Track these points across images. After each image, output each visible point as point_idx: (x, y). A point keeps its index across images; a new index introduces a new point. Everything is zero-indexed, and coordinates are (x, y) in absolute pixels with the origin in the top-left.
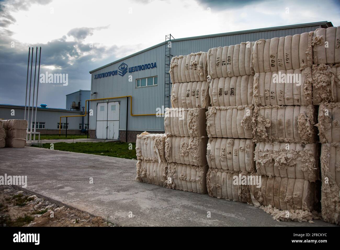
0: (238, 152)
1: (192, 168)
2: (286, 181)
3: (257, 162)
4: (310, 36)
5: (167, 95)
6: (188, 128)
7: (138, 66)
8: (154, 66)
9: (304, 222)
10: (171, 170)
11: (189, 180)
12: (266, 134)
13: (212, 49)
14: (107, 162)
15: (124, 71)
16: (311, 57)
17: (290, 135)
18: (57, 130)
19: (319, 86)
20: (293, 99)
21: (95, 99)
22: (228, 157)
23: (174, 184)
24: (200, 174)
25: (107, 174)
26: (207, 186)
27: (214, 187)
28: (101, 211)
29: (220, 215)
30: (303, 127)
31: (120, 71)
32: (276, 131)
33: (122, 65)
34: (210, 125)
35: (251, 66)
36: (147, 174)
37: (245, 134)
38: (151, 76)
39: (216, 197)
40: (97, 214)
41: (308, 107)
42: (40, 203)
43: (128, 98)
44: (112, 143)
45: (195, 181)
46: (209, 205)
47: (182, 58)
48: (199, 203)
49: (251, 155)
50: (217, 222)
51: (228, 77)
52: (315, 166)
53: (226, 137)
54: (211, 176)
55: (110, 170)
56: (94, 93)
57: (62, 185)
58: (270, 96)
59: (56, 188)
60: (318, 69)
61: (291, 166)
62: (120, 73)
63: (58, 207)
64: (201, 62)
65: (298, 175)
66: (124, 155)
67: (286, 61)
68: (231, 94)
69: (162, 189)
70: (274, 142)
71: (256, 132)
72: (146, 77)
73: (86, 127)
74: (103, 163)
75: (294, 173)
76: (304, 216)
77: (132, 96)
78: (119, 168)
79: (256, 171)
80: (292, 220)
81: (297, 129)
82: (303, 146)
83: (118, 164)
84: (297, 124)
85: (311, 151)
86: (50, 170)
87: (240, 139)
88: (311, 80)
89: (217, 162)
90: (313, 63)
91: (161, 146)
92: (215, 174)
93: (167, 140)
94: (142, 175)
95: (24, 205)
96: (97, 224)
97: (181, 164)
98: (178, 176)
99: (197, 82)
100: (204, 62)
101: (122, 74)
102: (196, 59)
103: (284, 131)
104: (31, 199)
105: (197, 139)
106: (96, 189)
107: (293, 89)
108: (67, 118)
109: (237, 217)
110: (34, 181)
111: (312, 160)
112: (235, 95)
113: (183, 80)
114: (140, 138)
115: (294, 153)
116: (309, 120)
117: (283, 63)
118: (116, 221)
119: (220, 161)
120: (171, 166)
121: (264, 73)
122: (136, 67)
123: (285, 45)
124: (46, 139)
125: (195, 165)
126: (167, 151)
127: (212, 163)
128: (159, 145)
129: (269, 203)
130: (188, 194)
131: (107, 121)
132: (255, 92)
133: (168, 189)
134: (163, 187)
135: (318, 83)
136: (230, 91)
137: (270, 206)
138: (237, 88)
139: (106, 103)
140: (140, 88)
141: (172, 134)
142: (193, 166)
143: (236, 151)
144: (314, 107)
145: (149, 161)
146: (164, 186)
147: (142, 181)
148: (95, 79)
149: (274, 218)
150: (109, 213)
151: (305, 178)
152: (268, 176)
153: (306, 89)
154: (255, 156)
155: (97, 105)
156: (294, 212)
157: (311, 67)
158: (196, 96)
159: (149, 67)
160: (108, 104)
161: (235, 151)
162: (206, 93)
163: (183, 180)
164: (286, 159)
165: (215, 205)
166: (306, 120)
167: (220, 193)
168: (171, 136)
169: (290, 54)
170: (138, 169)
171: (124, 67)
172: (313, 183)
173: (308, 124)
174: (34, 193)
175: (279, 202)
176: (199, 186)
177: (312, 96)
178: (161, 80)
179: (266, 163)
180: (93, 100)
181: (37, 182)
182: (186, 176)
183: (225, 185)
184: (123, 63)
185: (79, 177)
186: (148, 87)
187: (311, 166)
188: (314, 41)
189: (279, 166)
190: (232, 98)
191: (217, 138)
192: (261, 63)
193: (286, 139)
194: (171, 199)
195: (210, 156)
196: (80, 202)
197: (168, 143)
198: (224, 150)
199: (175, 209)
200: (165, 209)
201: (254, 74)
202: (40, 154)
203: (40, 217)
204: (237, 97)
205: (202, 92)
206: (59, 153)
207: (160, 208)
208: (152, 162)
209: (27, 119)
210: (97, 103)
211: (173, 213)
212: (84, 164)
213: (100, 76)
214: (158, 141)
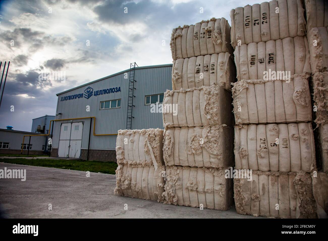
0: (288, 142)
1: (206, 171)
5: (129, 117)
7: (103, 90)
8: (119, 90)
10: (171, 177)
11: (202, 190)
14: (70, 175)
15: (90, 95)
18: (20, 150)
21: (59, 120)
23: (177, 197)
24: (221, 181)
25: (70, 187)
31: (85, 94)
33: (87, 89)
36: (132, 184)
38: (115, 99)
39: (251, 215)
43: (91, 118)
45: (213, 192)
47: (187, 27)
49: (312, 145)
51: (262, 41)
53: (265, 122)
55: (74, 182)
56: (59, 114)
62: (85, 96)
64: (218, 27)
68: (269, 62)
72: (110, 100)
74: (65, 175)
77: (95, 117)
83: (84, 176)
87: (287, 123)
91: (157, 142)
94: (124, 185)
97: (189, 166)
98: (184, 185)
99: (211, 54)
100: (222, 27)
101: (87, 97)
102: (210, 26)
105: (217, 129)
106: (55, 207)
108: (30, 137)
112: (276, 63)
113: (189, 54)
119: (257, 157)
120: (171, 171)
122: (101, 91)
125: (213, 167)
126: (167, 148)
128: (152, 142)
131: (70, 140)
133: (167, 206)
134: (158, 203)
136: (268, 59)
138: (279, 53)
139: (70, 124)
140: (104, 110)
141: (174, 125)
142: (209, 168)
145: (135, 165)
146: (158, 201)
147: (123, 195)
148: (61, 101)
155: (61, 125)
158: (211, 71)
159: (113, 91)
160: (72, 124)
161: (284, 141)
162: (226, 67)
163: (191, 190)
167: (257, 208)
168: (173, 128)
170: (119, 177)
171: (90, 91)
176: (219, 199)
178: (124, 103)
180: (57, 120)
182: (197, 184)
183: (266, 194)
184: (89, 87)
186: (111, 109)
190: (270, 67)
195: (240, 151)
197: (170, 136)
198: (265, 141)
204: (279, 65)
205: (220, 66)
208: (140, 166)
210: (62, 124)
212: (41, 176)
213: (66, 99)
214: (152, 135)
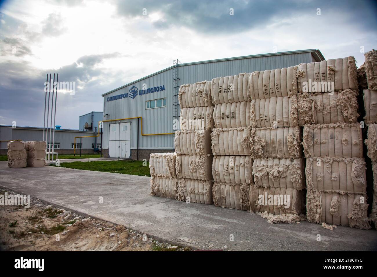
0: (239, 167)
1: (200, 182)
2: (279, 190)
3: (254, 176)
4: (295, 69)
5: (175, 116)
6: (196, 147)
7: (148, 89)
8: (163, 88)
9: (293, 223)
10: (181, 185)
11: (197, 193)
12: (262, 152)
13: (215, 79)
14: (122, 179)
15: (135, 94)
16: (296, 87)
17: (281, 152)
18: (71, 150)
19: (303, 111)
20: (283, 121)
21: (107, 121)
22: (230, 172)
23: (184, 197)
24: (207, 187)
25: (123, 190)
26: (213, 197)
27: (219, 198)
28: (122, 221)
29: (224, 221)
30: (291, 145)
31: (130, 93)
32: (270, 149)
33: (132, 88)
34: (215, 144)
35: (248, 94)
36: (160, 189)
37: (245, 152)
38: (160, 98)
39: (221, 207)
40: (119, 223)
41: (295, 128)
42: (69, 215)
43: (138, 118)
44: (124, 161)
45: (203, 194)
46: (215, 213)
47: (189, 86)
48: (206, 212)
49: (250, 169)
50: (222, 226)
51: (229, 103)
52: (302, 177)
53: (228, 155)
54: (216, 189)
55: (126, 186)
56: (106, 115)
57: (85, 200)
58: (264, 119)
59: (80, 203)
60: (302, 96)
61: (283, 178)
62: (130, 96)
63: (84, 218)
64: (206, 89)
65: (288, 185)
66: (137, 173)
67: (276, 90)
68: (232, 117)
69: (174, 202)
70: (269, 158)
71: (254, 150)
72: (155, 99)
73: (98, 147)
74: (119, 180)
75: (285, 183)
76: (293, 219)
77: (142, 117)
78: (133, 184)
79: (255, 183)
80: (283, 222)
81: (287, 147)
82: (292, 161)
83: (133, 181)
84: (286, 142)
85: (298, 165)
86: (71, 187)
87: (240, 156)
88: (297, 106)
89: (221, 176)
90: (298, 92)
91: (172, 163)
92: (220, 187)
93: (178, 158)
94: (155, 189)
95: (55, 217)
96: (120, 231)
97: (190, 179)
98: (188, 190)
99: (203, 107)
100: (208, 90)
101: (132, 97)
102: (201, 88)
103: (276, 148)
104: (60, 212)
105: (203, 157)
107: (283, 113)
108: (81, 138)
109: (238, 222)
110: (60, 196)
111: (298, 172)
112: (236, 118)
113: (190, 105)
114: (153, 157)
115: (285, 167)
116: (296, 139)
117: (274, 91)
118: (136, 228)
119: (224, 175)
120: (181, 181)
121: (259, 100)
122: (145, 90)
123: (275, 77)
124: (62, 159)
125: (203, 179)
126: (177, 168)
127: (217, 177)
128: (170, 163)
129: (265, 210)
130: (196, 205)
131: (119, 140)
132: (252, 116)
133: (179, 201)
135: (302, 108)
136: (231, 115)
137: (266, 212)
138: (237, 112)
140: (150, 110)
141: (181, 153)
142: (201, 180)
143: (237, 166)
144: (300, 128)
145: (161, 177)
146: (175, 199)
147: (155, 195)
148: (107, 102)
149: (269, 221)
150: (129, 222)
151: (294, 188)
152: (264, 187)
153: (293, 113)
154: (253, 170)
155: (110, 126)
156: (286, 216)
157: (297, 95)
159: (158, 90)
160: (119, 124)
162: (210, 117)
163: (192, 193)
164: (278, 172)
165: (220, 213)
166: (294, 139)
167: (224, 203)
168: (181, 155)
169: (279, 84)
170: (152, 184)
171: (135, 90)
172: (300, 191)
173: (295, 142)
174: (62, 207)
175: (274, 208)
176: (206, 198)
177: (298, 119)
178: (169, 102)
179: (262, 176)
180: (105, 121)
181: (62, 197)
182: (194, 189)
183: (228, 196)
184: (133, 86)
185: (98, 193)
186: (157, 109)
187: (298, 177)
188: (298, 74)
189: (273, 178)
190: (232, 121)
191: (220, 155)
192: (256, 91)
193: (278, 156)
194: (182, 210)
195: (215, 171)
196: (103, 213)
197: (178, 161)
198: (227, 166)
199: (186, 218)
200: (177, 218)
201: (251, 100)
202: (59, 173)
203: (71, 226)
204: (237, 120)
205: (207, 116)
206: (76, 172)
207: (173, 217)
208: (164, 177)
209: (45, 140)
210: (110, 124)
211: (185, 221)
212: (101, 181)
213: (111, 99)
214: (170, 159)
